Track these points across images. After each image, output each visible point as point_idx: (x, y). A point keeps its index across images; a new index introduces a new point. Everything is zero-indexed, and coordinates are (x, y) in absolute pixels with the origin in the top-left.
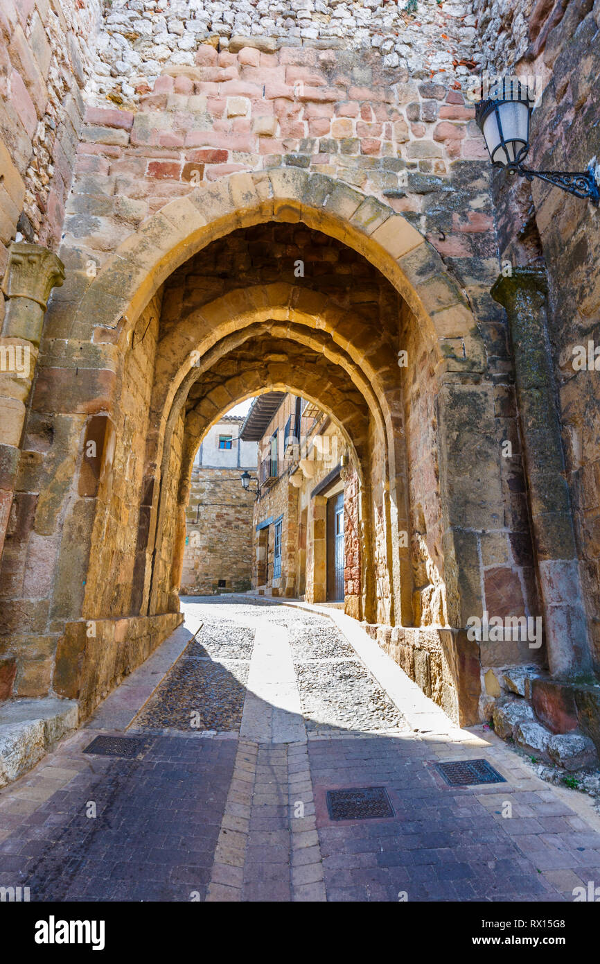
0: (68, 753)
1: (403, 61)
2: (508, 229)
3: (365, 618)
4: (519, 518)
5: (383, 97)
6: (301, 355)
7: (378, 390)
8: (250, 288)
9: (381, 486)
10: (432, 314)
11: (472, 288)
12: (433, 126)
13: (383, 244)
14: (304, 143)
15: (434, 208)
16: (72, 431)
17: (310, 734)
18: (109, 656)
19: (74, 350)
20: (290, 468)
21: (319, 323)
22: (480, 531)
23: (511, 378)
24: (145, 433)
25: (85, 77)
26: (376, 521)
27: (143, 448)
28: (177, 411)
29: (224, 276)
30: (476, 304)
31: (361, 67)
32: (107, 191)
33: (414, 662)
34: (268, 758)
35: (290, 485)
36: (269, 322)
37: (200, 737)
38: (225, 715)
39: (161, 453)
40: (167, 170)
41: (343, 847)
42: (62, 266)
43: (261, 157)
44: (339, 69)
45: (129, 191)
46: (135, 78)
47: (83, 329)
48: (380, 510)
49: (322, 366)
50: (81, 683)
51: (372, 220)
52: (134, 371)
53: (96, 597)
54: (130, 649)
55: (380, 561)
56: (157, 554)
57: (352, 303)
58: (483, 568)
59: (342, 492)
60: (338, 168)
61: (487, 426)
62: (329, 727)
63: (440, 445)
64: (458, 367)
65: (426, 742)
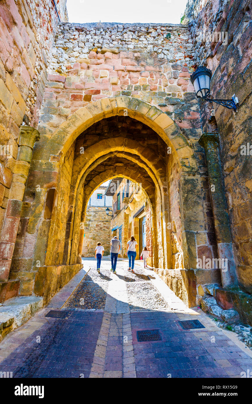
0: (39, 317)
1: (165, 56)
2: (205, 118)
3: (154, 266)
4: (211, 227)
5: (158, 69)
6: (129, 164)
7: (158, 177)
8: (109, 139)
9: (160, 214)
10: (177, 150)
11: (192, 140)
12: (177, 80)
13: (158, 124)
14: (129, 87)
15: (177, 110)
16: (42, 194)
17: (131, 310)
18: (55, 280)
19: (43, 164)
20: (125, 206)
21: (135, 152)
22: (196, 232)
23: (206, 174)
24: (69, 194)
25: (48, 64)
26: (158, 228)
27: (68, 200)
28: (81, 185)
29: (99, 135)
30: (193, 146)
31: (150, 58)
32: (56, 105)
33: (172, 283)
34: (115, 319)
35: (125, 213)
36: (116, 152)
37: (89, 311)
38: (99, 303)
39: (75, 202)
40: (78, 97)
41: (142, 351)
42: (39, 134)
43: (113, 92)
44: (142, 59)
45: (64, 105)
46: (66, 64)
47: (46, 156)
48: (159, 223)
49: (136, 168)
50: (44, 290)
51: (154, 115)
52: (65, 171)
53: (50, 257)
54: (63, 277)
55: (160, 243)
56: (73, 241)
57: (148, 144)
58: (197, 246)
59: (145, 216)
60: (141, 96)
61: (198, 192)
62: (139, 308)
63: (180, 199)
64: (187, 170)
65: (176, 313)
